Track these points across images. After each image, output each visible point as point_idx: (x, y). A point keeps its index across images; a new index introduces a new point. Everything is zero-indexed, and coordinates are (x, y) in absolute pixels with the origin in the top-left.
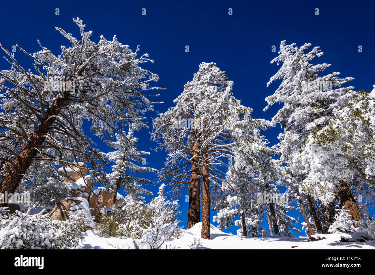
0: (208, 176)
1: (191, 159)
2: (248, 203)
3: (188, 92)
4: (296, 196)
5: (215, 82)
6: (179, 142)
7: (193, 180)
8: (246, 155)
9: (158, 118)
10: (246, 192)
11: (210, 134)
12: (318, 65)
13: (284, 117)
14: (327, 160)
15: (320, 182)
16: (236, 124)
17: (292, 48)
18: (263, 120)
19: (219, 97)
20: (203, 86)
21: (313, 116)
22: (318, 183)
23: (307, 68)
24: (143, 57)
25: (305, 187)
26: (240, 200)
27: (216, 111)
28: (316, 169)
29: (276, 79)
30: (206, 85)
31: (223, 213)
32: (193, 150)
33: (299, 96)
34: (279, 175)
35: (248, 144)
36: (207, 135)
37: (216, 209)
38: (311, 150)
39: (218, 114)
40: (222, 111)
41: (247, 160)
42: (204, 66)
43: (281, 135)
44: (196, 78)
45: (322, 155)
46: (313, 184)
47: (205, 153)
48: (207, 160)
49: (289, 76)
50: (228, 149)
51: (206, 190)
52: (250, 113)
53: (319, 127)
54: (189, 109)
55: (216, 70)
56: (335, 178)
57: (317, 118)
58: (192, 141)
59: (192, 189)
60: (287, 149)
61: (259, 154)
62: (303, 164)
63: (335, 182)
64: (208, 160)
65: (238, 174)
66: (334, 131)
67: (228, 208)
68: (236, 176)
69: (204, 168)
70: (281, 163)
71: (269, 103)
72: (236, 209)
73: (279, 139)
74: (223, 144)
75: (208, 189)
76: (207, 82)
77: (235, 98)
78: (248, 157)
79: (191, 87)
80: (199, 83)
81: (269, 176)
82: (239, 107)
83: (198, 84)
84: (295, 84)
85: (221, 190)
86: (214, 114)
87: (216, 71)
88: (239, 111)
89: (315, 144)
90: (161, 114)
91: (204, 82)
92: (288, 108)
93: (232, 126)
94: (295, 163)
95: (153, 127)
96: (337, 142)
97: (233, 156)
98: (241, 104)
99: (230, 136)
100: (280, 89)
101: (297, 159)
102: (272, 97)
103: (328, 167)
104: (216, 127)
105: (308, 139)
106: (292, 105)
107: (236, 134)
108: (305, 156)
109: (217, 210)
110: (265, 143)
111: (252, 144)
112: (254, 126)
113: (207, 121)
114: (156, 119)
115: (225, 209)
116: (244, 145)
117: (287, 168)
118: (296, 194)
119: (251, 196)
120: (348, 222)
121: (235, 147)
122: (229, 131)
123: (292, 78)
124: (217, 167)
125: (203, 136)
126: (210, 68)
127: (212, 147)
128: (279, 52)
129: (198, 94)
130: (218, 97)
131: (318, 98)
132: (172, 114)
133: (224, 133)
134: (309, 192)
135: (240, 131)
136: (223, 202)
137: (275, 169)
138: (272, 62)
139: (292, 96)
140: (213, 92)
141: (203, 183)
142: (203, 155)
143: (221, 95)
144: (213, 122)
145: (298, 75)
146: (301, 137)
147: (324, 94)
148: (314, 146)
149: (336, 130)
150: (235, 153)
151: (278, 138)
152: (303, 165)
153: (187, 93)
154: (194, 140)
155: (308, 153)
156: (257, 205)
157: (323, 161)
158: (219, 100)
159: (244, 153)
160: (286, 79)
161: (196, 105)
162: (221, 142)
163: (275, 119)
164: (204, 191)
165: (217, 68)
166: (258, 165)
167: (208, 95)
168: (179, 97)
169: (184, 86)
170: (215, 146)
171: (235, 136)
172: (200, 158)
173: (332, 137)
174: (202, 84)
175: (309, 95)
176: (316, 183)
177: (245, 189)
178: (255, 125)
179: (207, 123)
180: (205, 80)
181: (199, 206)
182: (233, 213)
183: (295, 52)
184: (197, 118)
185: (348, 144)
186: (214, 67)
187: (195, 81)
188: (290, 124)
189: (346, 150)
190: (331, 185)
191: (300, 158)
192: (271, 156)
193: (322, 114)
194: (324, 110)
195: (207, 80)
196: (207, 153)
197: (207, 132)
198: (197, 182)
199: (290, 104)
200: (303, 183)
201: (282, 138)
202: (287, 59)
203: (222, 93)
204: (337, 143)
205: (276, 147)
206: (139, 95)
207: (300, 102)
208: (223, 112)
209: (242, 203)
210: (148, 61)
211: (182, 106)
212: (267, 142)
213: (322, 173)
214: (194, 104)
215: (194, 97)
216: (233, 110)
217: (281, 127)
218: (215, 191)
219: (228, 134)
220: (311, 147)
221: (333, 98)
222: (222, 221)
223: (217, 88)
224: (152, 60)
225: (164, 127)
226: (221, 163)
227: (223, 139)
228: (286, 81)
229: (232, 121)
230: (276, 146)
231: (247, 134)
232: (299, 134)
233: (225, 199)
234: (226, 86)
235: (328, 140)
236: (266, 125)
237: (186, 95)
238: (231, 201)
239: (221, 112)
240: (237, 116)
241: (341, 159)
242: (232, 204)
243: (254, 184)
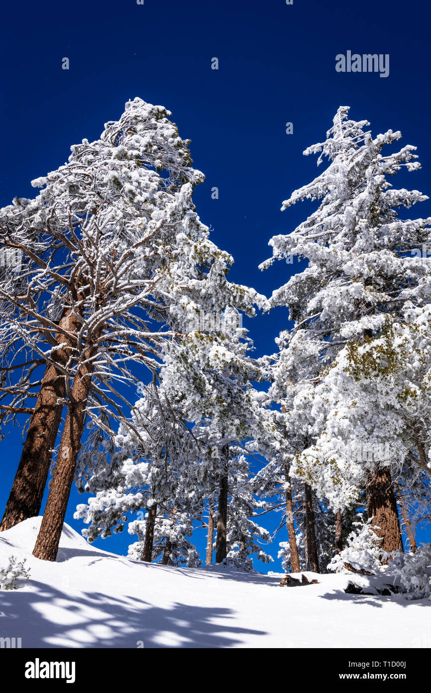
0: (85, 404)
1: (49, 351)
2: (170, 483)
3: (80, 167)
4: (281, 481)
5: (158, 163)
6: (25, 301)
7: (42, 407)
8: (191, 367)
10: (172, 455)
11: (114, 296)
12: (403, 190)
13: (301, 295)
14: (363, 413)
15: (338, 459)
16: (185, 286)
17: (359, 130)
18: (252, 291)
19: (160, 204)
20: (122, 163)
21: (362, 306)
22: (333, 462)
23: (378, 191)
25: (305, 466)
26: (153, 474)
27: (143, 239)
28: (336, 430)
29: (305, 198)
30: (133, 163)
31: (104, 499)
32: (59, 329)
33: (345, 253)
34: (256, 429)
35: (203, 342)
36: (105, 296)
37: (88, 489)
38: (336, 384)
39: (147, 250)
40: (158, 244)
41: (191, 380)
42: (137, 108)
43: (284, 334)
44: (110, 135)
45: (357, 400)
46: (321, 462)
47: (91, 343)
48: (91, 362)
49: (337, 199)
50: (152, 344)
51: (71, 438)
52: (224, 267)
53: (368, 334)
54: (70, 216)
55: (169, 129)
57: (369, 313)
58: (63, 306)
59: (35, 429)
60: (289, 371)
61: (224, 371)
62: (314, 412)
63: (368, 465)
64: (94, 363)
65: (163, 411)
66: (393, 353)
67: (120, 489)
68: (157, 415)
69: (79, 380)
70: (269, 402)
71: (276, 252)
72: (139, 495)
73: (277, 344)
74: (143, 329)
75: (79, 436)
76: (138, 157)
77: (198, 218)
78: (196, 374)
79: (90, 157)
80: (115, 151)
81: (234, 428)
82: (202, 244)
83: (110, 154)
84: (344, 222)
85: (112, 444)
86: (137, 246)
87: (167, 133)
88: (199, 254)
89: (348, 374)
91: (130, 152)
92: (315, 275)
93: (175, 288)
94: (297, 406)
97: (160, 365)
98: (210, 238)
99: (165, 313)
100: (309, 225)
101: (305, 398)
102: (286, 240)
103: (362, 429)
104: (135, 281)
105: (337, 359)
106: (324, 269)
107: (179, 312)
108: (322, 396)
109: (90, 492)
110: (244, 346)
111: (212, 345)
112: (227, 300)
113: (115, 260)
115: (113, 491)
116: (192, 341)
117: (278, 414)
118: (283, 477)
119: (182, 469)
120: (370, 551)
121: (171, 343)
122: (165, 300)
123: (341, 205)
124: (115, 384)
125: (94, 299)
126: (153, 121)
127: (112, 330)
128: (328, 133)
129: (105, 181)
130: (155, 205)
131: (382, 269)
132: (21, 217)
133: (151, 302)
134: (310, 477)
135: (193, 304)
136: (111, 473)
137: (252, 413)
138: (306, 152)
139: (331, 249)
140: (147, 187)
141: (67, 419)
142: (84, 347)
143: (164, 200)
144: (129, 266)
145: (356, 202)
146: (326, 349)
147: (396, 262)
148: (344, 377)
149: (398, 350)
150: (167, 358)
151: (277, 340)
152: (313, 415)
153: (74, 171)
154: (66, 304)
155: (328, 390)
156: (190, 492)
157: (354, 413)
158: (156, 212)
159: (187, 363)
160: (327, 204)
161: (94, 211)
162: (140, 324)
163: (281, 295)
164: (67, 439)
165: (170, 126)
166: (214, 396)
167: (131, 191)
168: (51, 174)
169: (73, 147)
170: (121, 329)
171: (177, 315)
172: (75, 353)
173: (387, 364)
174: (122, 156)
175: (366, 255)
176: (329, 460)
177: (171, 449)
178: (229, 299)
179: (114, 265)
180: (133, 148)
181: (46, 476)
182: (130, 503)
183: (362, 144)
184: (89, 245)
185: (413, 387)
186: (165, 119)
187: (103, 145)
188: (309, 314)
189: (405, 399)
190: (357, 471)
191: (311, 399)
192: (250, 379)
193: (382, 307)
194: (389, 298)
195: (139, 150)
196: (96, 345)
197: (109, 289)
198: (52, 414)
199: (322, 266)
200: (303, 457)
201: (285, 344)
202: (342, 154)
203: (169, 195)
204: (392, 380)
205: (267, 363)
207: (344, 267)
208: (161, 247)
209: (156, 480)
211: (53, 202)
212: (249, 346)
213: (347, 441)
214: (89, 207)
215: (92, 186)
216: (186, 249)
217: (290, 317)
218: (96, 444)
219: (160, 305)
220: (339, 377)
221: (413, 275)
222: (97, 520)
223: (158, 179)
226: (127, 375)
227: (146, 318)
228: (326, 209)
229: (176, 277)
230: (268, 359)
232: (323, 342)
233: (117, 466)
234: (184, 180)
235: (375, 370)
236: (255, 306)
237: (71, 174)
238: (131, 472)
239: (154, 245)
240: (193, 265)
241: (390, 417)
242: (132, 482)
243: (196, 440)
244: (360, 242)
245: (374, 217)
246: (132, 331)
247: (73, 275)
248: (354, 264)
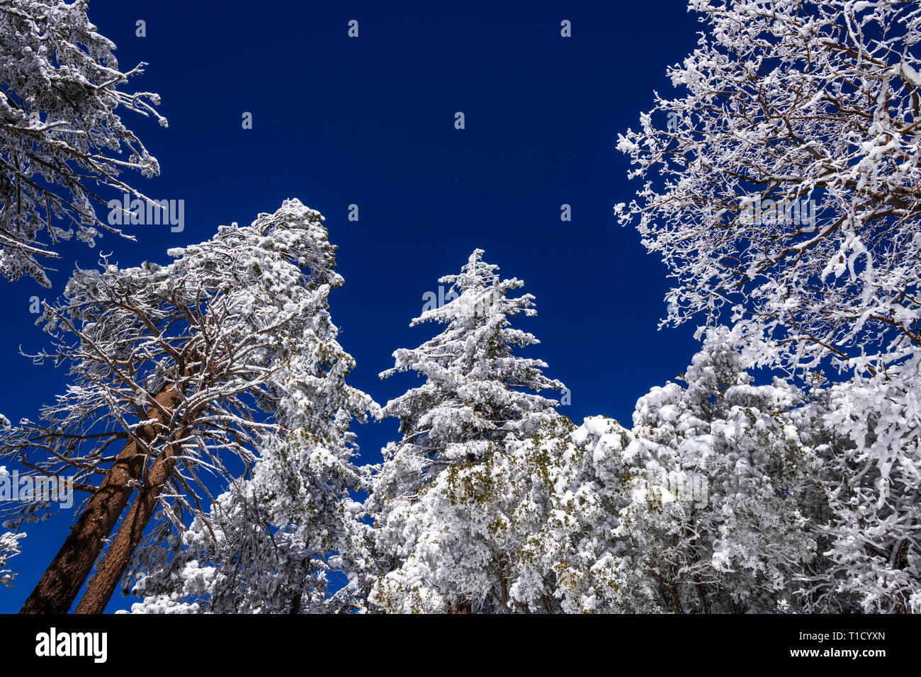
0: (160, 490)
1: (136, 425)
2: (235, 595)
3: (222, 247)
4: (359, 605)
5: (302, 260)
6: (124, 367)
7: (109, 486)
8: (289, 465)
9: (97, 272)
10: (245, 562)
11: (224, 378)
12: (520, 331)
13: (414, 409)
14: (454, 540)
15: (421, 586)
16: (302, 381)
17: (490, 272)
18: (368, 397)
19: (295, 298)
20: (267, 252)
21: (469, 430)
22: (416, 589)
23: (498, 327)
24: (142, 98)
25: (386, 590)
26: (218, 582)
27: (270, 327)
28: (425, 554)
29: (433, 320)
30: (277, 254)
31: (151, 607)
32: (154, 403)
33: (461, 377)
34: (343, 542)
35: (308, 441)
36: (215, 377)
37: (135, 591)
38: (432, 505)
39: (272, 338)
40: (284, 335)
41: (286, 480)
42: (294, 207)
43: (391, 445)
44: (261, 225)
45: (449, 524)
46: (403, 589)
47: (186, 423)
48: (180, 444)
49: (462, 326)
50: (253, 435)
51: (133, 527)
52: (345, 369)
53: (471, 459)
54: (199, 291)
55: (319, 232)
56: (452, 586)
57: (474, 438)
58: (166, 378)
59: (91, 511)
60: (389, 484)
61: (323, 475)
62: (406, 531)
63: (450, 597)
64: (183, 446)
65: (246, 510)
66: (490, 481)
67: (174, 595)
68: (239, 513)
69: (161, 462)
70: (363, 514)
71: (398, 364)
72: (195, 605)
73: (382, 455)
74: (247, 418)
75: (143, 527)
76: (283, 250)
77: (329, 318)
78: (292, 474)
79: (236, 240)
80: (262, 240)
81: (321, 539)
82: (328, 344)
83: (257, 241)
84: (465, 349)
85: (179, 540)
86: (262, 333)
87: (316, 235)
88: (323, 352)
89: (445, 497)
90: (113, 268)
91: (277, 245)
92: (431, 392)
93: (291, 382)
94: (391, 523)
95: (67, 289)
96: (485, 506)
97: (256, 459)
98: (338, 339)
99: (274, 405)
100: (433, 345)
101: (400, 516)
102: (409, 354)
103: (450, 557)
104: (251, 367)
105: (437, 479)
106: (440, 389)
107: (289, 406)
108: (417, 516)
109: (137, 595)
110: (349, 452)
111: (316, 446)
112: (341, 402)
113: (235, 342)
114: (90, 272)
115: (166, 598)
116: (296, 439)
117: (370, 529)
118: (362, 601)
119: (253, 579)
121: (274, 437)
122: (278, 391)
123: (464, 333)
124: (201, 472)
125: (202, 377)
126: (306, 222)
127: (212, 412)
128: (463, 268)
129: (245, 265)
130: (290, 297)
131: (492, 398)
132: (146, 281)
133: (263, 391)
134: (390, 605)
135: (305, 401)
136: (169, 575)
137: (343, 524)
138: (441, 280)
139: (449, 371)
140: (286, 279)
141: (133, 504)
142: (177, 426)
143: (300, 294)
144: (248, 351)
145: (478, 332)
146: (429, 467)
147: (506, 393)
148: (441, 499)
149: (495, 479)
150: (265, 452)
151: (384, 451)
152: (404, 535)
153: (216, 249)
154: (170, 377)
155: (424, 511)
156: (256, 608)
157: (445, 538)
158: (289, 305)
159: (285, 461)
160: (452, 329)
161: (226, 291)
162: (245, 411)
163: (395, 406)
164: (126, 530)
165: (322, 230)
166: (307, 500)
167: (268, 280)
168: (191, 247)
169: (220, 228)
170: (223, 414)
171: (286, 408)
172: (164, 431)
173: (483, 492)
174: (269, 246)
175: (480, 382)
176: (412, 587)
177: (246, 554)
178: (344, 402)
179: (233, 347)
180: (281, 241)
181: (87, 571)
182: (182, 614)
183: (490, 284)
184: (211, 322)
185: (505, 519)
186: (318, 223)
187: (252, 232)
188: (419, 430)
189: (495, 530)
190: (437, 601)
191: (406, 517)
192: (348, 487)
193: (486, 434)
194: (494, 427)
195: (286, 244)
196: (191, 426)
197: (221, 369)
198: (117, 496)
199: (439, 385)
200: (386, 580)
201: (391, 455)
202: (471, 289)
203: (307, 292)
204: (486, 509)
205: (369, 472)
206: (71, 184)
207: (459, 390)
208: (287, 338)
209: (219, 590)
210: (151, 114)
211: (186, 273)
212: (355, 452)
213: (434, 568)
214: (221, 286)
215: (231, 267)
216: (311, 345)
217: (400, 429)
218: (160, 539)
219: (271, 396)
220: (437, 499)
221: (519, 409)
223: (299, 274)
224: (162, 119)
225: (102, 307)
226: (216, 465)
227: (254, 406)
228: (451, 334)
229: (295, 371)
230: (370, 469)
231: (316, 416)
232: (427, 459)
233: (178, 568)
234: (324, 280)
235: (471, 496)
236: (368, 413)
237: (212, 251)
238: (193, 577)
239: (279, 335)
240: (314, 362)
241: (479, 547)
242: (190, 588)
243: (276, 547)
244: (476, 370)
245: (491, 349)
246: (234, 418)
247: (186, 349)
248: (467, 389)
